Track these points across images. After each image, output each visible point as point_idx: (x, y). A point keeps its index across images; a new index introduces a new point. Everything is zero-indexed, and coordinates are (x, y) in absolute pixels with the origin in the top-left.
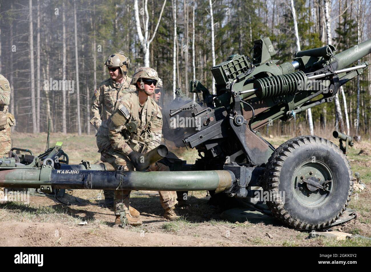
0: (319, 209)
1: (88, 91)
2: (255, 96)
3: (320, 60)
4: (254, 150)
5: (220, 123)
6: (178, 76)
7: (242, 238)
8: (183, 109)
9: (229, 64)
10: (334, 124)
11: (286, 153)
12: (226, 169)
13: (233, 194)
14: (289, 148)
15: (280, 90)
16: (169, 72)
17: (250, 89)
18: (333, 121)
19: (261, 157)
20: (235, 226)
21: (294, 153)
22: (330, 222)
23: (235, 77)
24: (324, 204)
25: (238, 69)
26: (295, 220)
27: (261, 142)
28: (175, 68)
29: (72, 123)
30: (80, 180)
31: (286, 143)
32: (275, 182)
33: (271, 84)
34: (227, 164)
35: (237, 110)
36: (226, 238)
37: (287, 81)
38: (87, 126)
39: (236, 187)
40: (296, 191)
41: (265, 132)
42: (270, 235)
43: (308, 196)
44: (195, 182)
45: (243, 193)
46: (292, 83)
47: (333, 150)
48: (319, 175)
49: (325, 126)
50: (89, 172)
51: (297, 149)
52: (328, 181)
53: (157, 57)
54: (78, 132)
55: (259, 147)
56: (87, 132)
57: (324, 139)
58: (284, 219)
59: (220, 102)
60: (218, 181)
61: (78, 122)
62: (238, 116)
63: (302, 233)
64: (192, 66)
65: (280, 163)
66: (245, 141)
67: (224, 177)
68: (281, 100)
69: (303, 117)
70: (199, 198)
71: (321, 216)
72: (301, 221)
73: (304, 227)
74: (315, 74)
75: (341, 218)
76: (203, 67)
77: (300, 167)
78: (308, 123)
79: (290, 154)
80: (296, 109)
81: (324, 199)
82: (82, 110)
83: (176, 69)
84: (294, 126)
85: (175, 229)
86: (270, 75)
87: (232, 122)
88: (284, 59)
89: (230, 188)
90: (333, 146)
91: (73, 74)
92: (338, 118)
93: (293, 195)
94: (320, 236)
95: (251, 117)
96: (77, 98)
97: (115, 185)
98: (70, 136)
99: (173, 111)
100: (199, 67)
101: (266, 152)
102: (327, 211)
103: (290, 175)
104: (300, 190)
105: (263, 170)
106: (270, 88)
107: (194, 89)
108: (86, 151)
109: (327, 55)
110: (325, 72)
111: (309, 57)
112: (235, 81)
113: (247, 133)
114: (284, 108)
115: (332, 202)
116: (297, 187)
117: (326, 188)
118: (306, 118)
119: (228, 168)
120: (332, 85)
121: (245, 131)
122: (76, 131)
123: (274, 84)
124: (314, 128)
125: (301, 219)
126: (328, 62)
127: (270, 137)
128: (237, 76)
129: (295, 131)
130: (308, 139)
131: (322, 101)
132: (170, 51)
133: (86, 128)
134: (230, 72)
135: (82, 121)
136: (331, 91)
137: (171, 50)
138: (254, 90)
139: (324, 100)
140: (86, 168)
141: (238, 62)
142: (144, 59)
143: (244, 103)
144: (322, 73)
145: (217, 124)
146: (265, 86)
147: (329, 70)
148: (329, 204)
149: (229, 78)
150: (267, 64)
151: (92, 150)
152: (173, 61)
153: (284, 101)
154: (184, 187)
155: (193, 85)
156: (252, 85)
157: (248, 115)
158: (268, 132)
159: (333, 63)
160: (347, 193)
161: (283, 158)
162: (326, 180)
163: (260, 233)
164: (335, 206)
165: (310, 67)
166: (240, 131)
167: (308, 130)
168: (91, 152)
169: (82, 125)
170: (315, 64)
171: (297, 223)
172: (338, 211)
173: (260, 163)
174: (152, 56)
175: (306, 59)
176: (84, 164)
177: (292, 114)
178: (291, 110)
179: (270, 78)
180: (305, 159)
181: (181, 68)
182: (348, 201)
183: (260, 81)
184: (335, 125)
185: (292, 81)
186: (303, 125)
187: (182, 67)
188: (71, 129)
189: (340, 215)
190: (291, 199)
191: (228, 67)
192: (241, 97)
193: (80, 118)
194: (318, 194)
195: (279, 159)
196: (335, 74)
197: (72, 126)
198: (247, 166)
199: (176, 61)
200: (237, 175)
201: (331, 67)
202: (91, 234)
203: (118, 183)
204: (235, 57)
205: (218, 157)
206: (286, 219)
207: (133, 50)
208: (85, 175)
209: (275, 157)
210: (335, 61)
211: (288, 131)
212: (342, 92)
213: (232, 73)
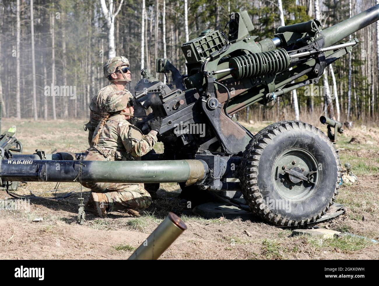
0: (303, 203)
1: (45, 71)
2: (230, 76)
3: (303, 36)
4: (230, 137)
5: (191, 107)
6: (147, 53)
7: (217, 237)
8: (150, 91)
9: (201, 40)
10: (322, 109)
11: (266, 140)
12: (197, 159)
13: (206, 187)
14: (269, 135)
15: (259, 70)
16: (137, 49)
17: (225, 68)
18: (321, 105)
19: (237, 144)
20: (209, 223)
21: (274, 140)
22: (315, 218)
23: (208, 56)
24: (308, 198)
25: (212, 46)
26: (276, 216)
27: (238, 129)
28: (143, 45)
29: (26, 106)
30: (34, 171)
31: (265, 128)
32: (253, 172)
33: (249, 63)
34: (199, 153)
35: (210, 92)
36: (198, 235)
37: (267, 60)
38: (44, 110)
39: (209, 179)
40: (277, 183)
41: (245, 118)
42: (248, 232)
43: (290, 188)
44: (163, 172)
45: (217, 185)
46: (272, 62)
47: (318, 137)
48: (303, 165)
49: (312, 111)
50: (43, 162)
51: (278, 136)
52: (312, 172)
53: (123, 32)
54: (33, 117)
55: (236, 134)
56: (44, 117)
57: (309, 125)
58: (263, 214)
59: (192, 83)
60: (189, 171)
61: (34, 106)
62: (211, 98)
63: (285, 230)
64: (162, 43)
65: (259, 151)
66: (219, 127)
67: (196, 167)
68: (260, 81)
69: (287, 101)
70: (169, 191)
71: (305, 211)
72: (283, 217)
73: (286, 223)
74: (298, 52)
75: (327, 213)
76: (175, 44)
77: (281, 155)
78: (293, 107)
79: (271, 142)
80: (277, 91)
81: (309, 192)
82: (38, 91)
83: (145, 46)
84: (277, 110)
85: (141, 226)
86: (248, 53)
87: (205, 106)
88: (267, 35)
89: (203, 180)
90: (318, 132)
91: (28, 51)
92: (327, 102)
93: (273, 188)
94: (305, 234)
95: (226, 100)
96: (32, 79)
97: (73, 176)
98: (26, 123)
99: (138, 93)
100: (170, 44)
101: (243, 139)
102: (312, 205)
103: (270, 164)
104: (281, 181)
105: (240, 159)
106: (248, 67)
107: (162, 69)
108: (42, 138)
109: (312, 30)
110: (310, 49)
111: (291, 33)
112: (208, 59)
113: (222, 118)
114: (263, 90)
115: (317, 195)
116: (278, 178)
117: (310, 179)
118: (291, 102)
119: (200, 158)
120: (317, 64)
121: (219, 116)
122: (31, 115)
123: (253, 62)
124: (300, 112)
125: (282, 215)
126: (313, 39)
127: (250, 123)
128: (211, 53)
129: (278, 116)
130: (291, 124)
131: (306, 83)
132: (138, 26)
133: (43, 113)
134: (203, 50)
135: (38, 105)
136: (317, 71)
137: (139, 24)
138: (229, 69)
139: (308, 82)
140: (41, 158)
141: (212, 38)
142: (108, 34)
143: (218, 84)
144: (306, 51)
145: (188, 109)
146: (242, 65)
147: (314, 48)
148: (314, 198)
149: (202, 56)
150: (245, 41)
151: (49, 137)
152: (141, 37)
153: (263, 82)
154: (150, 179)
155: (161, 64)
156: (227, 64)
157: (223, 97)
158: (248, 117)
159: (319, 39)
160: (334, 186)
161: (262, 145)
162: (310, 171)
163: (237, 231)
164: (321, 200)
165: (292, 45)
166: (214, 116)
167: (293, 115)
168: (48, 139)
169: (38, 109)
170: (298, 41)
171: (278, 219)
172: (324, 205)
173: (237, 152)
174: (118, 31)
175: (288, 36)
176: (39, 153)
177: (272, 97)
178: (272, 92)
179: (248, 56)
180: (287, 147)
181: (150, 45)
182: (335, 195)
183: (236, 59)
184: (324, 109)
185: (272, 59)
186: (287, 109)
187: (152, 44)
188: (26, 114)
189: (327, 210)
190: (271, 191)
191: (200, 43)
192: (215, 77)
193: (37, 101)
194: (302, 186)
195: (257, 147)
196: (321, 52)
197: (27, 110)
198: (222, 156)
199: (145, 37)
200: (211, 165)
201: (317, 44)
202: (47, 231)
203: (76, 175)
204: (208, 33)
205: (189, 146)
206: (266, 214)
207: (96, 25)
208: (40, 166)
209: (253, 144)
210: (321, 38)
211: (271, 116)
212: (331, 72)
213: (205, 50)
